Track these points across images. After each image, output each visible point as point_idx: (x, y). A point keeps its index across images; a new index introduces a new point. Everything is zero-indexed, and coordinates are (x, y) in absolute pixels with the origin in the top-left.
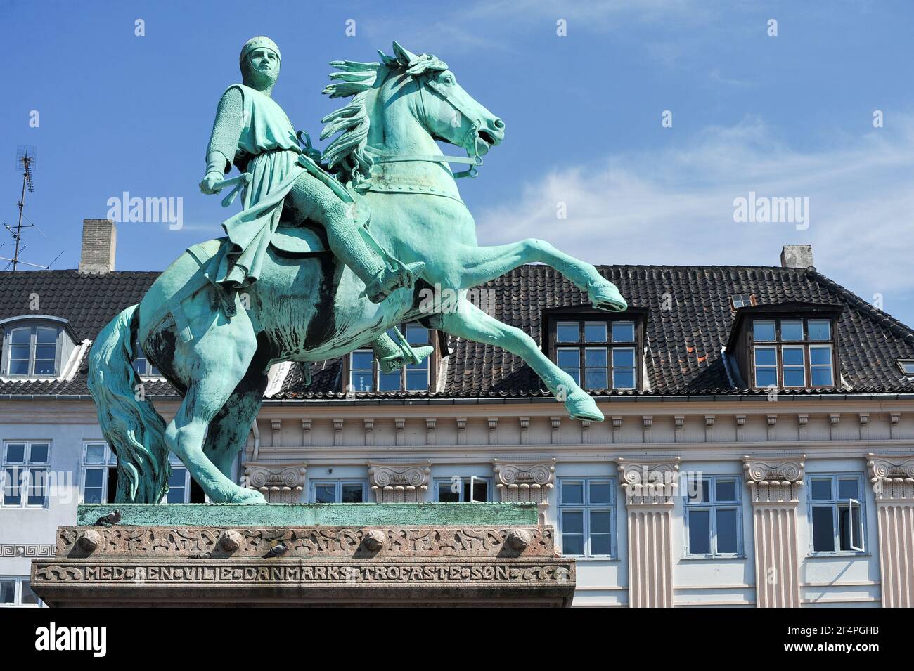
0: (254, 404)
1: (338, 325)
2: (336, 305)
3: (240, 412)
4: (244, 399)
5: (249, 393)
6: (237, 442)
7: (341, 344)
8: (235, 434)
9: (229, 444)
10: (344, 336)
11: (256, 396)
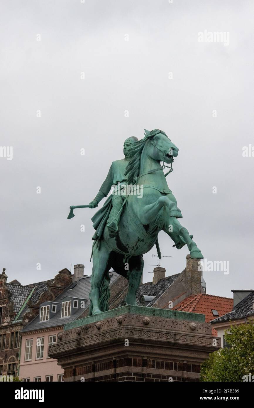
0: (137, 272)
1: (124, 244)
2: (120, 238)
3: (132, 276)
4: (132, 271)
5: (134, 269)
6: (134, 287)
7: (135, 249)
8: (132, 284)
9: (131, 288)
10: (130, 246)
11: (137, 270)
